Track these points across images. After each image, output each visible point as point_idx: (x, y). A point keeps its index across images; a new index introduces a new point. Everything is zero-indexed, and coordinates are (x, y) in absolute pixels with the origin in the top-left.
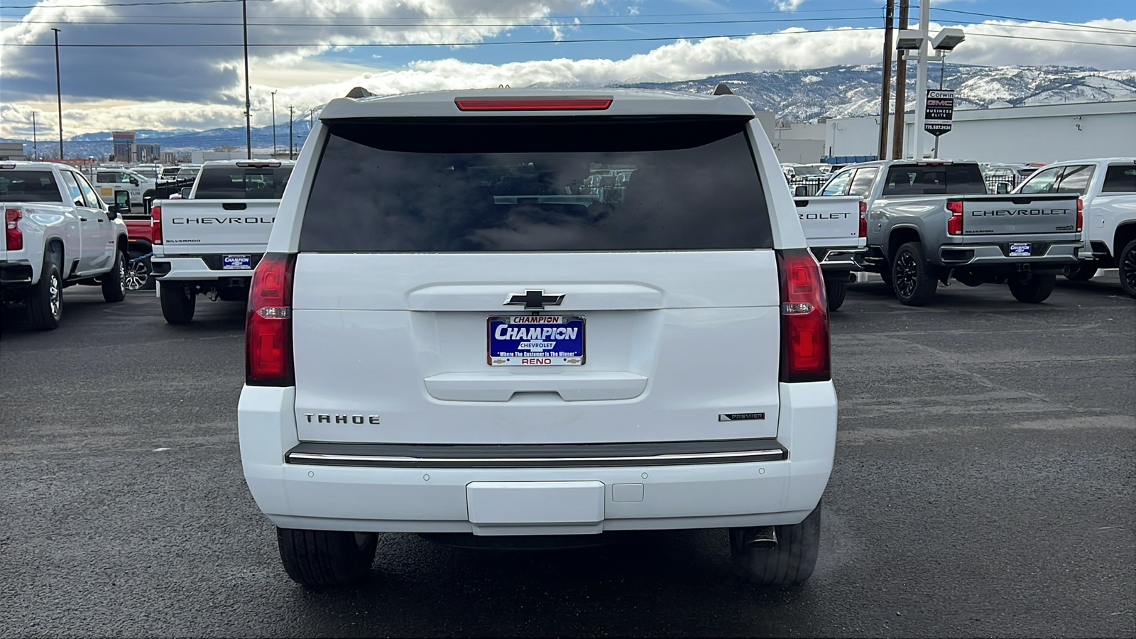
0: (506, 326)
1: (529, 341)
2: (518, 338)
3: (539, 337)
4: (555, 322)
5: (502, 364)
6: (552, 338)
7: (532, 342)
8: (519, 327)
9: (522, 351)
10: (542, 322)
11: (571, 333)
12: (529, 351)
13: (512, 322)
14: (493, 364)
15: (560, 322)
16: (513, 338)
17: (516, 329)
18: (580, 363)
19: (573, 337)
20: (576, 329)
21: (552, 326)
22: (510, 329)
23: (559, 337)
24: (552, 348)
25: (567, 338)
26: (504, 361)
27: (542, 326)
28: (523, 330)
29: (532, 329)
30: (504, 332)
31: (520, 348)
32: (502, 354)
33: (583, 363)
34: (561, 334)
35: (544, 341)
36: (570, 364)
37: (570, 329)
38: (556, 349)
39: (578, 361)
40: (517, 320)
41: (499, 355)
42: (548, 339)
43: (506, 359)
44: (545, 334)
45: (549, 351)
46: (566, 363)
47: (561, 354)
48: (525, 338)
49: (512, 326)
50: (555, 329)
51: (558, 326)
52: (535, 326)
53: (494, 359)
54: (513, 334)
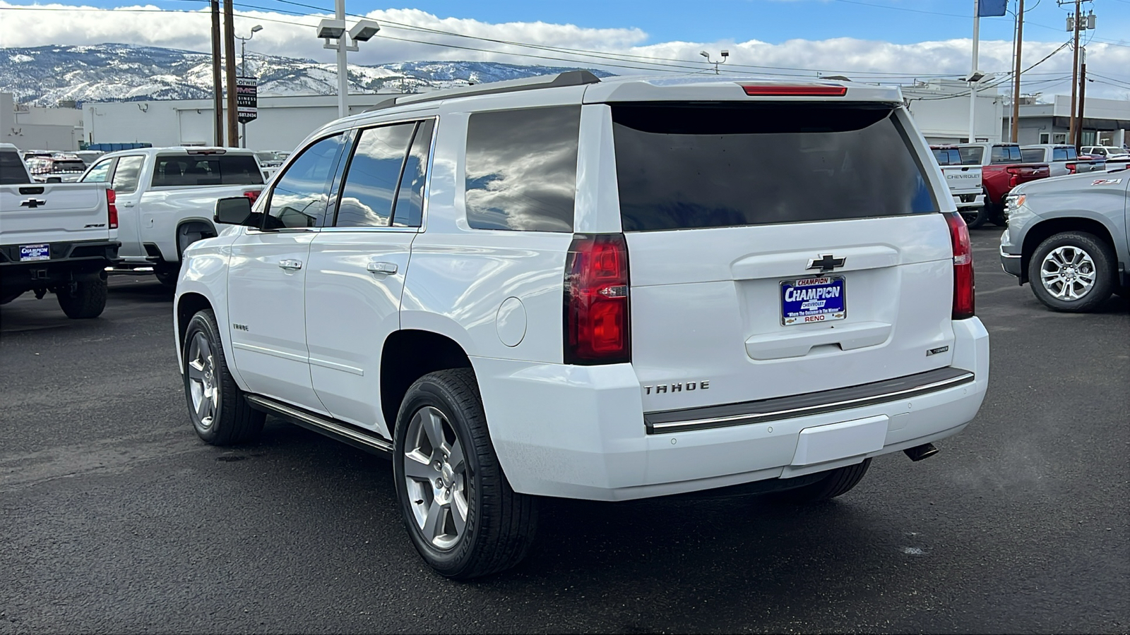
0: (792, 289)
1: (807, 301)
2: (801, 299)
3: (815, 297)
4: (825, 283)
5: (792, 323)
6: (823, 297)
7: (811, 302)
8: (801, 289)
9: (804, 310)
10: (817, 283)
11: (835, 292)
12: (808, 310)
13: (797, 286)
14: (787, 324)
15: (829, 282)
16: (798, 300)
17: (799, 291)
18: (843, 317)
19: (837, 295)
20: (838, 288)
21: (822, 287)
22: (795, 292)
23: (828, 296)
24: (823, 306)
25: (833, 296)
26: (793, 321)
27: (816, 287)
28: (804, 291)
29: (810, 290)
30: (791, 295)
31: (802, 308)
32: (791, 314)
33: (845, 317)
34: (829, 292)
35: (818, 300)
36: (837, 318)
37: (834, 288)
38: (826, 307)
39: (842, 315)
40: (801, 283)
41: (788, 316)
42: (821, 298)
43: (793, 319)
44: (818, 294)
45: (821, 308)
46: (834, 318)
47: (830, 310)
48: (805, 299)
49: (796, 289)
50: (825, 289)
51: (827, 286)
52: (812, 288)
53: (787, 319)
54: (797, 296)
